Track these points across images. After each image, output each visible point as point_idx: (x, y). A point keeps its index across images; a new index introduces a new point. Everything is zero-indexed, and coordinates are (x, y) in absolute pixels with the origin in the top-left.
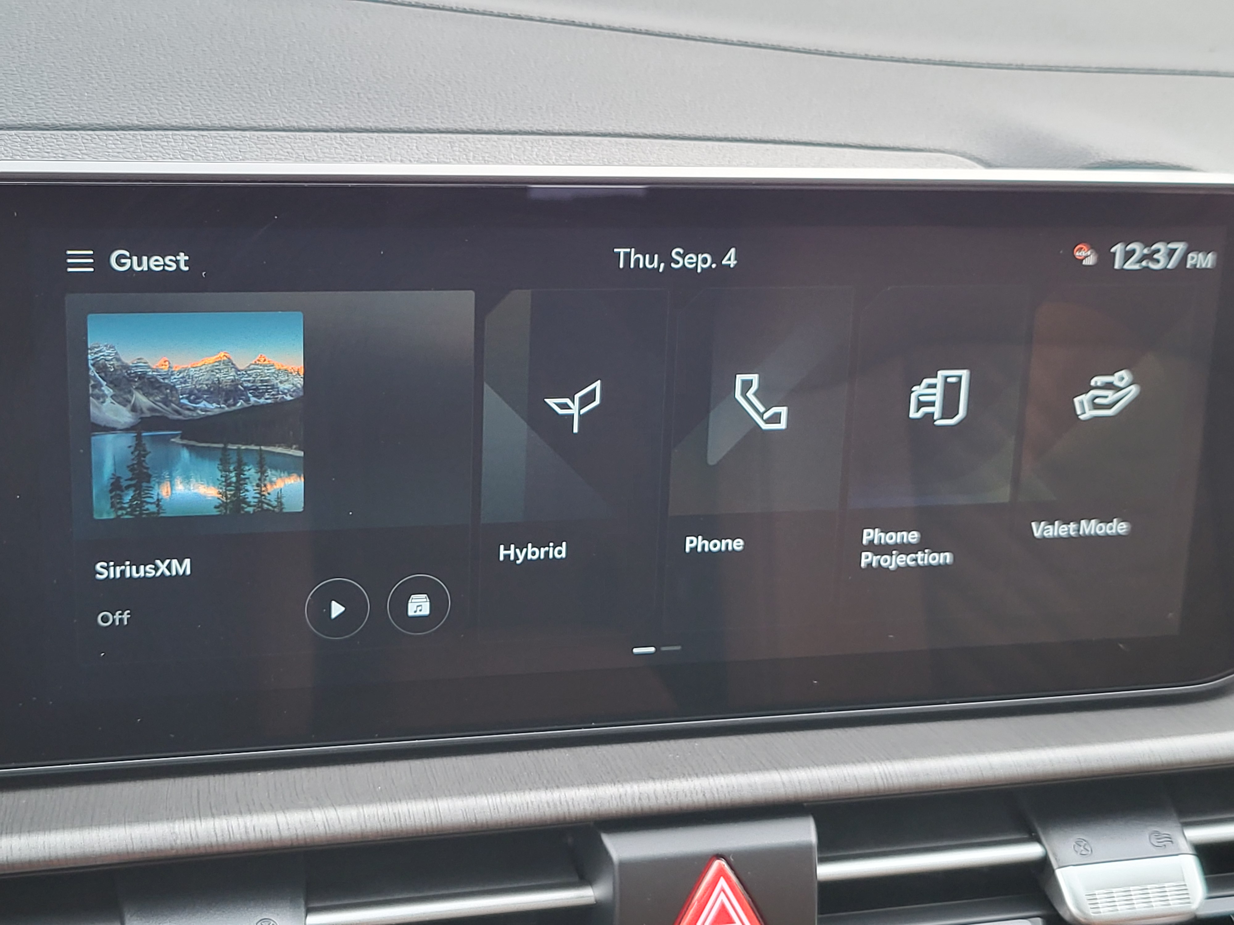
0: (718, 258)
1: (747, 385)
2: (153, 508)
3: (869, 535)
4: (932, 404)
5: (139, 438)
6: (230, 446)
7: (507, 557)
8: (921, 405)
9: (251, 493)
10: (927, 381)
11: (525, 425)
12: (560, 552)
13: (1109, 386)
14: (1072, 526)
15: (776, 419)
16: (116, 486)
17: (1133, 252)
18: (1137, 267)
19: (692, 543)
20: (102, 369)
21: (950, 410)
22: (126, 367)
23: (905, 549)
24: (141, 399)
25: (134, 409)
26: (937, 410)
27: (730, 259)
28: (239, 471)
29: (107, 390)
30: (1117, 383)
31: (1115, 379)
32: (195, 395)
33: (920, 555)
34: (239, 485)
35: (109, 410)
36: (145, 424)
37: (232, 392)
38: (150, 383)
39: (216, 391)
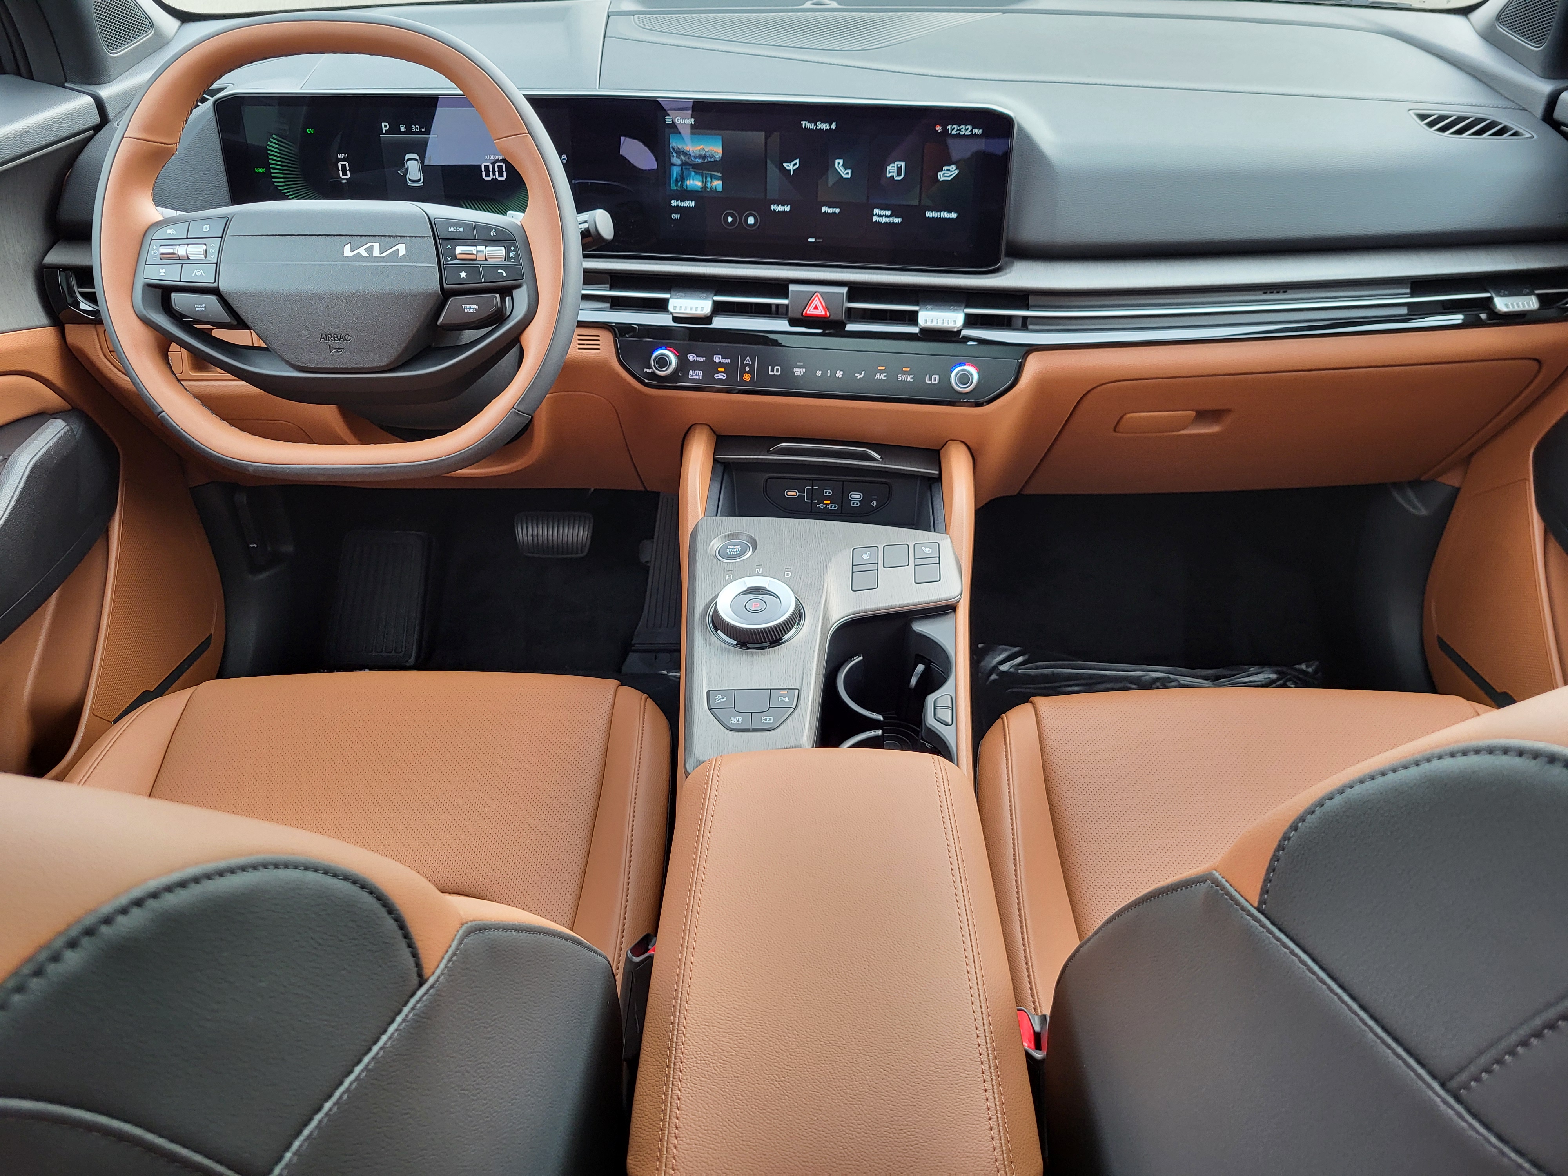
0: (830, 126)
1: (839, 163)
2: (685, 187)
3: (876, 211)
4: (894, 172)
5: (682, 168)
6: (704, 172)
7: (774, 208)
8: (890, 172)
9: (709, 185)
10: (892, 165)
11: (777, 171)
12: (788, 208)
13: (949, 170)
14: (939, 214)
15: (847, 174)
16: (677, 180)
17: (954, 128)
18: (956, 133)
19: (825, 209)
20: (673, 149)
21: (899, 174)
22: (680, 149)
23: (887, 216)
24: (682, 157)
25: (681, 160)
26: (895, 174)
27: (834, 126)
28: (706, 179)
29: (675, 155)
30: (951, 169)
31: (950, 168)
32: (696, 157)
33: (891, 219)
34: (706, 182)
35: (675, 160)
36: (684, 164)
37: (704, 157)
38: (685, 154)
39: (700, 157)
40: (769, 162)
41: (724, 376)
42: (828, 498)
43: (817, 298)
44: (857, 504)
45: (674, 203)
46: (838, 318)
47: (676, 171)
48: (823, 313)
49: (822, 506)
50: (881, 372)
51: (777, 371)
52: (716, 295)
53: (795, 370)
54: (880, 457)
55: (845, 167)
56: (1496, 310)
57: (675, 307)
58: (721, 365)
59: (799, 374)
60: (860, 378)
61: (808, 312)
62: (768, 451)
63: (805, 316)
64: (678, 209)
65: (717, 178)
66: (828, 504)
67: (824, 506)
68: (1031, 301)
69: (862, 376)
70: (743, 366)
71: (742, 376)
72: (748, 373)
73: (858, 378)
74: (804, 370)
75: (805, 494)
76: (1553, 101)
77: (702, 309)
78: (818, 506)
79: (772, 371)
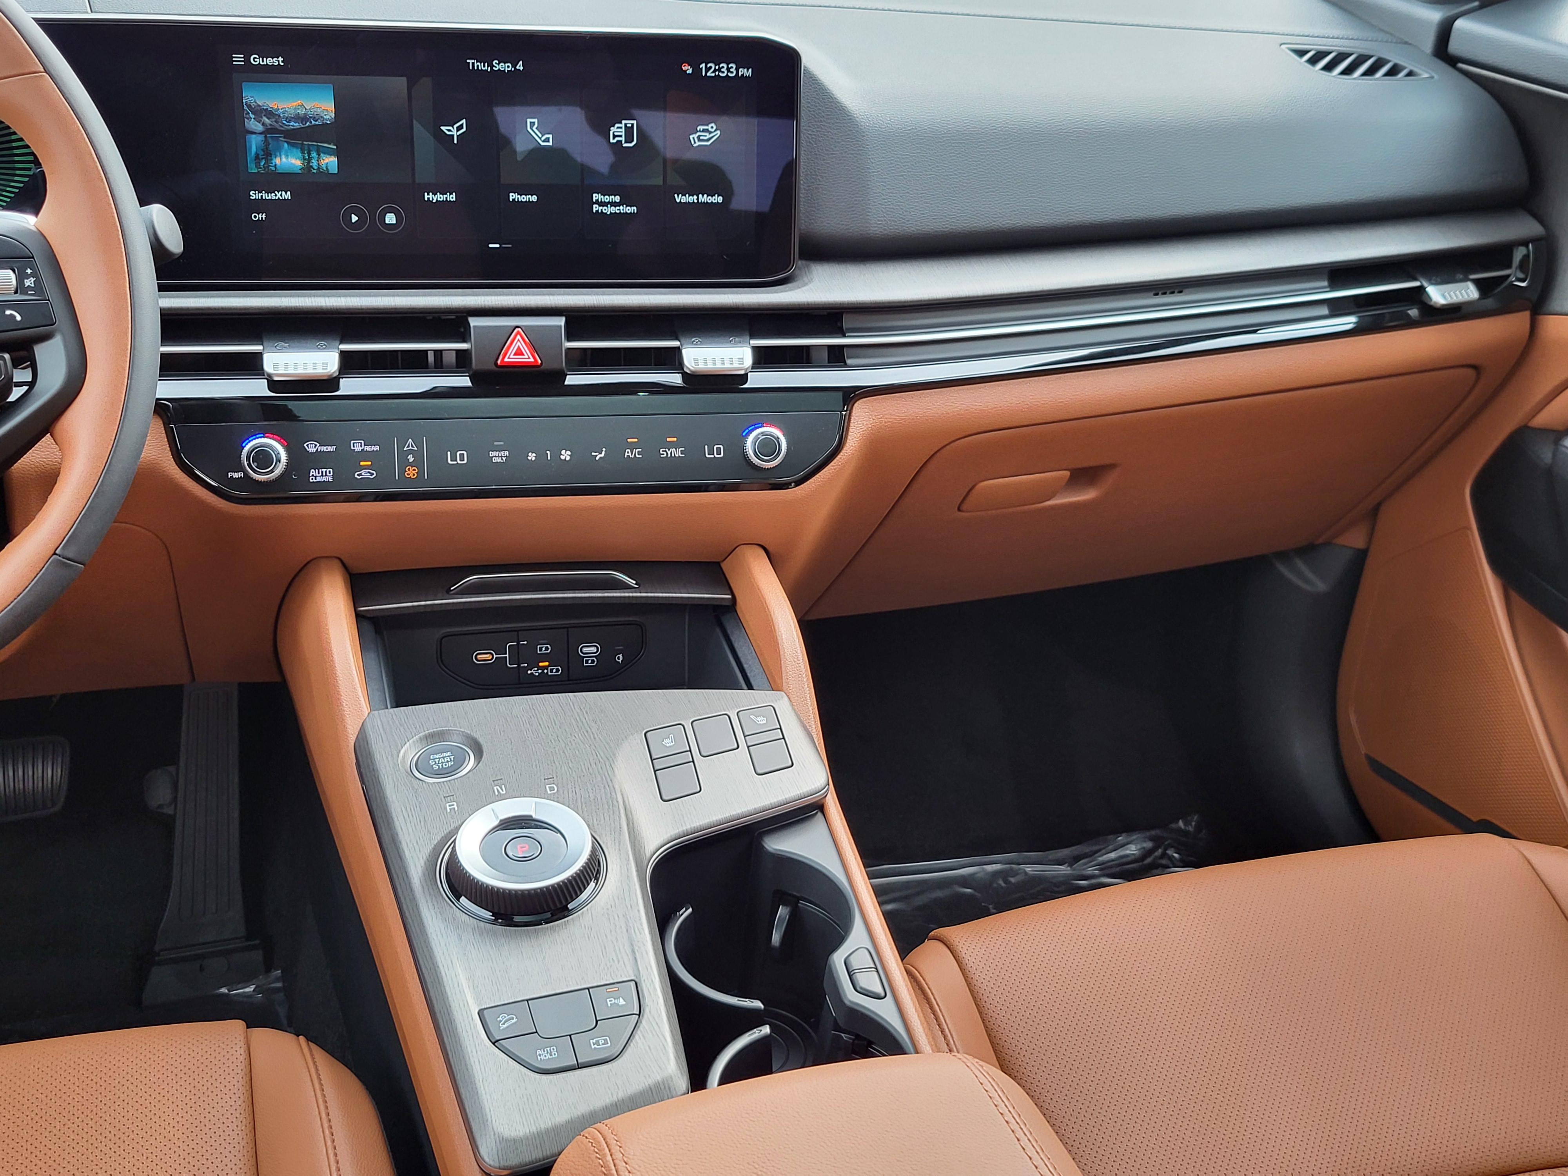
0: (514, 66)
1: (532, 124)
2: (273, 169)
3: (596, 197)
4: (621, 136)
5: (266, 137)
6: (305, 143)
7: (428, 198)
8: (614, 137)
9: (314, 164)
10: (617, 125)
11: (432, 138)
12: (452, 197)
13: (707, 131)
14: (695, 197)
15: (547, 140)
16: (257, 157)
17: (711, 67)
18: (713, 75)
19: (513, 196)
20: (249, 106)
21: (629, 139)
22: (259, 106)
23: (614, 204)
24: (265, 119)
25: (263, 124)
26: (623, 139)
27: (520, 66)
28: (309, 154)
29: (252, 116)
30: (710, 130)
31: (709, 127)
32: (289, 119)
33: (621, 207)
34: (310, 159)
35: (253, 124)
36: (268, 131)
37: (304, 119)
38: (270, 114)
39: (298, 118)
40: (415, 122)
41: (372, 474)
42: (544, 658)
43: (518, 337)
44: (593, 661)
45: (254, 195)
46: (554, 366)
47: (254, 143)
48: (532, 360)
49: (535, 672)
50: (632, 447)
51: (462, 459)
52: (341, 343)
53: (492, 454)
54: (634, 582)
55: (543, 130)
56: (1432, 303)
57: (276, 366)
58: (364, 455)
59: (499, 460)
60: (600, 458)
61: (506, 360)
62: (449, 591)
63: (501, 367)
64: (260, 206)
65: (329, 152)
66: (546, 667)
67: (540, 671)
68: (847, 322)
69: (602, 455)
70: (403, 455)
71: (402, 471)
72: (412, 465)
73: (597, 458)
74: (507, 453)
75: (507, 655)
76: (1445, 32)
77: (325, 365)
78: (529, 672)
79: (454, 459)
